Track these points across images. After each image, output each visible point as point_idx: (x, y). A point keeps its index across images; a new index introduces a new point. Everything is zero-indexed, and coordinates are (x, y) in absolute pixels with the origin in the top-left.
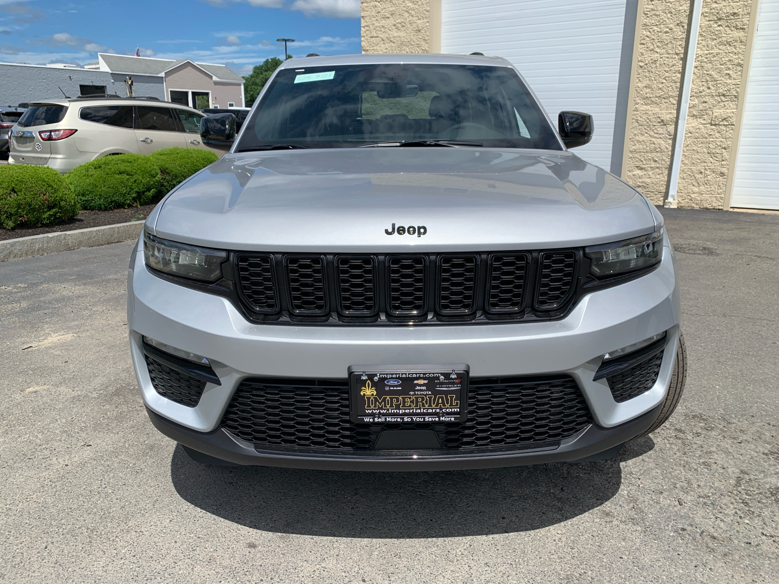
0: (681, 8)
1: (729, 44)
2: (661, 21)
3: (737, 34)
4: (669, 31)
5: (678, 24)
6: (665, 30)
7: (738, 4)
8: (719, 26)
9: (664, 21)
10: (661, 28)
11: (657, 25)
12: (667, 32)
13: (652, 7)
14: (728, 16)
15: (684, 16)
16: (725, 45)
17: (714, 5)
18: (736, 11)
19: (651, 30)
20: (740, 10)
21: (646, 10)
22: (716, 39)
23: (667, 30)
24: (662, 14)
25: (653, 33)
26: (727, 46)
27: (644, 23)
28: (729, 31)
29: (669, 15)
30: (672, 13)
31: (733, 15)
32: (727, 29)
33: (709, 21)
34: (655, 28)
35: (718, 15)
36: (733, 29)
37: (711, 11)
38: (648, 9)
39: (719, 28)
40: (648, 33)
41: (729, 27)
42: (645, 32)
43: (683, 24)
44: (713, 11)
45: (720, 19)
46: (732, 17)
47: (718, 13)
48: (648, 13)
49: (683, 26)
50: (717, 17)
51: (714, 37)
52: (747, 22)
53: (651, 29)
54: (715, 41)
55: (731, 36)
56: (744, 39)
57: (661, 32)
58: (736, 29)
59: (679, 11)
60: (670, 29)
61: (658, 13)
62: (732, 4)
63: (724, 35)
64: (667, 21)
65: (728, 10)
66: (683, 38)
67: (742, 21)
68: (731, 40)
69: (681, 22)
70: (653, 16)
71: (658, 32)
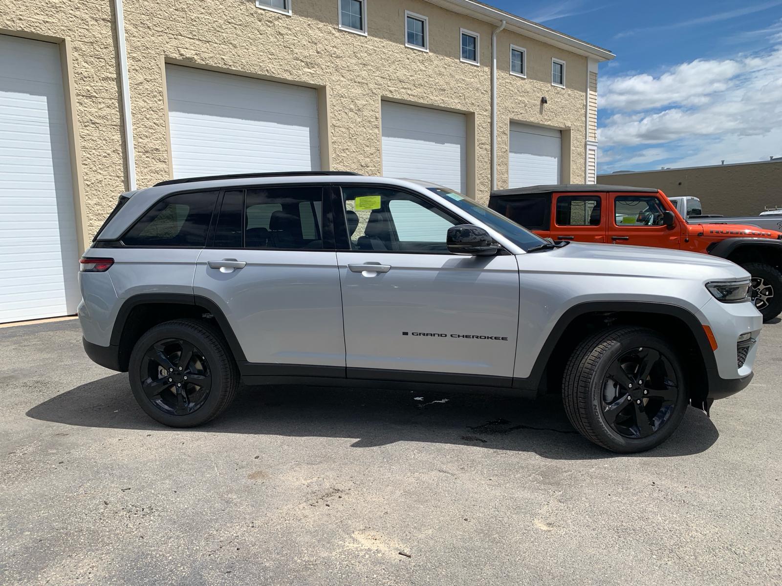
0: (114, 138)
1: (157, 172)
2: (99, 146)
3: (162, 166)
4: (108, 156)
5: (114, 151)
6: (103, 155)
7: (157, 142)
8: (147, 157)
9: (101, 146)
10: (99, 153)
11: (95, 149)
12: (106, 157)
13: (87, 132)
14: (153, 151)
15: (118, 145)
16: (155, 173)
17: (140, 140)
18: (158, 148)
19: (91, 153)
20: (160, 147)
21: (82, 134)
22: (146, 168)
23: (106, 154)
24: (98, 140)
25: (93, 156)
26: (156, 174)
27: (83, 145)
28: (155, 163)
29: (104, 142)
30: (106, 140)
31: (156, 150)
32: (153, 160)
33: (139, 152)
34: (94, 151)
35: (145, 149)
36: (157, 161)
37: (139, 144)
38: (84, 134)
39: (147, 159)
40: (89, 155)
41: (154, 159)
42: (85, 154)
43: (118, 152)
44: (141, 145)
45: (147, 152)
46: (155, 152)
47: (144, 147)
48: (85, 136)
49: (119, 154)
50: (144, 150)
51: (145, 166)
52: (167, 157)
53: (91, 151)
54: (146, 169)
55: (157, 166)
56: (167, 170)
57: (100, 156)
58: (160, 161)
59: (113, 139)
60: (108, 154)
61: (95, 139)
62: (153, 141)
63: (152, 165)
64: (104, 147)
65: (151, 145)
66: (121, 164)
67: (163, 156)
68: (158, 169)
69: (116, 150)
70: (90, 141)
71: (98, 155)
